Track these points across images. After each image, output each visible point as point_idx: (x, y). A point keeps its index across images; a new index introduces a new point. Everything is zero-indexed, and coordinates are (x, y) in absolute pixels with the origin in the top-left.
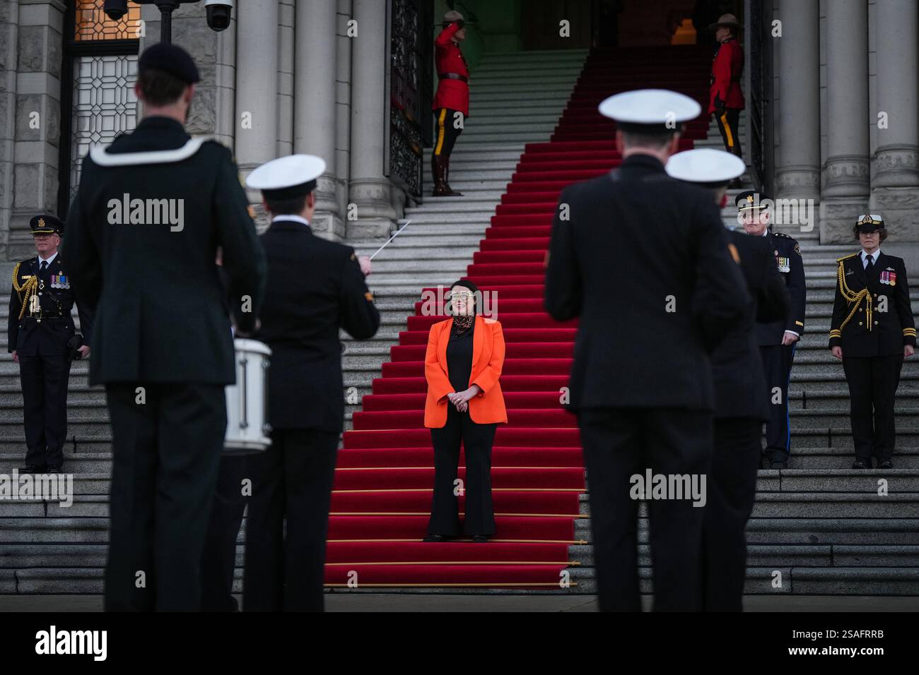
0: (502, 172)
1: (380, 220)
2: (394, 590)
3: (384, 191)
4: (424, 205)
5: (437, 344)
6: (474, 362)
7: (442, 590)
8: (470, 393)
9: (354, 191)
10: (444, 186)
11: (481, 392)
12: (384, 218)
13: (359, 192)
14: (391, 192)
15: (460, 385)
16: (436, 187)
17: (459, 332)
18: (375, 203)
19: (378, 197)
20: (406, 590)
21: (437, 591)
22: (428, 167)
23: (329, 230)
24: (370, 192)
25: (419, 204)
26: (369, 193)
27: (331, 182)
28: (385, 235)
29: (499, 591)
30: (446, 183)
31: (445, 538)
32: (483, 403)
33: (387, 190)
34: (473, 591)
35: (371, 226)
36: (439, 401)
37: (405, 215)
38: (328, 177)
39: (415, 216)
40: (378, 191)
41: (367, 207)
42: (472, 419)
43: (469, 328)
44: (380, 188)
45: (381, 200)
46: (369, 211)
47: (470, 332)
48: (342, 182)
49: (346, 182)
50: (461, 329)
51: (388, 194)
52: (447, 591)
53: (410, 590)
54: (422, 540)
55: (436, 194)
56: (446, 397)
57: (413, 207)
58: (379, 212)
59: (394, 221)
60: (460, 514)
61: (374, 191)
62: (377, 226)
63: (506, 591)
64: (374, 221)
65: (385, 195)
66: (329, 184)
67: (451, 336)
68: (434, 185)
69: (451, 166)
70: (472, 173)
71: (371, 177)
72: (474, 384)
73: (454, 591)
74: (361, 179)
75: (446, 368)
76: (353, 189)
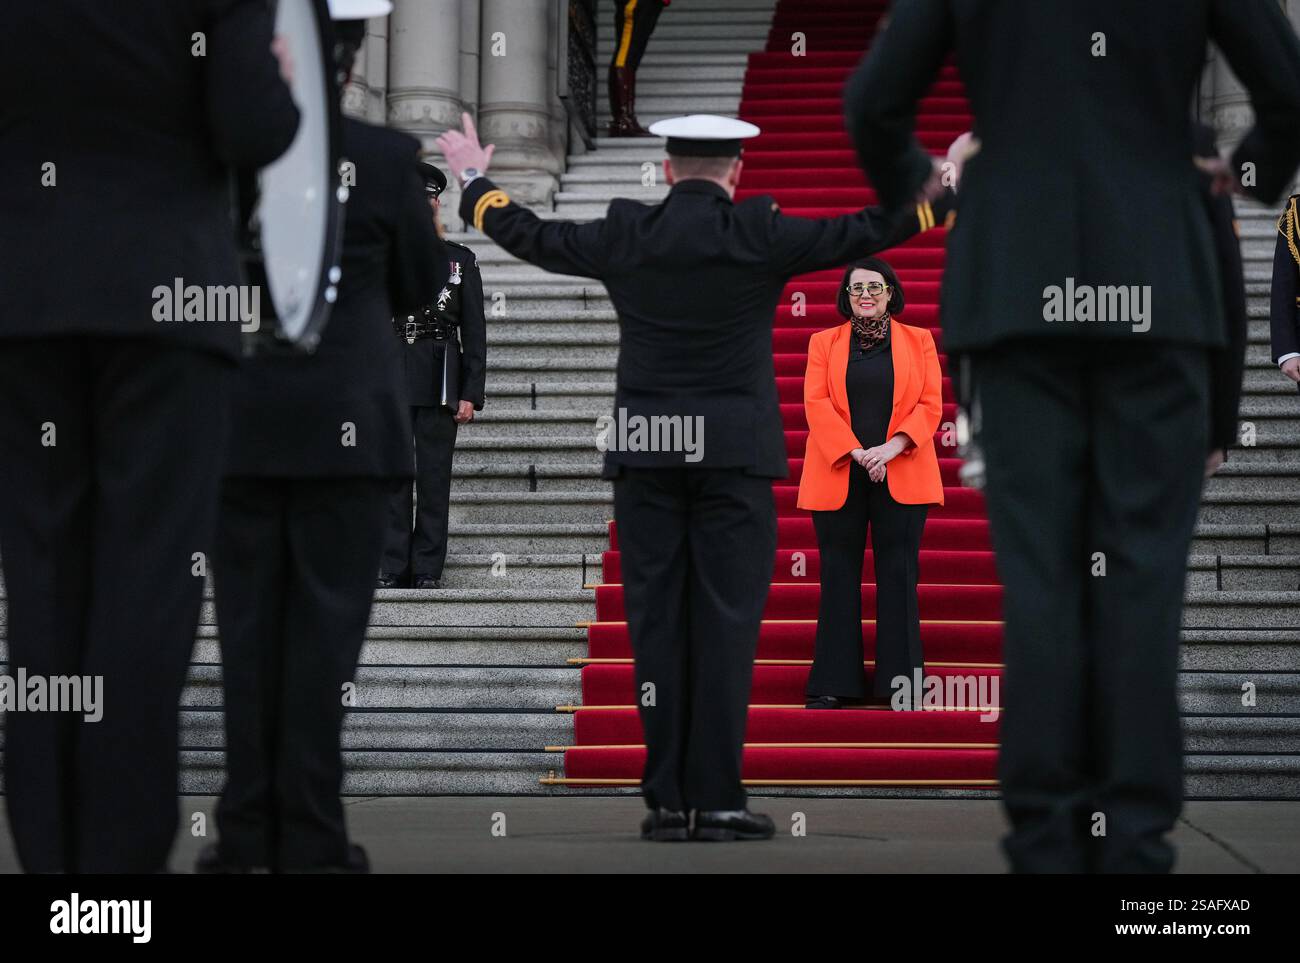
0: (716, 100)
1: (535, 175)
2: (773, 791)
3: (539, 125)
4: (599, 151)
5: (827, 366)
6: (897, 398)
7: (859, 791)
8: (892, 448)
9: (489, 124)
10: (630, 121)
11: (911, 446)
12: (541, 171)
13: (497, 125)
14: (549, 126)
15: (871, 436)
16: (616, 122)
17: (864, 346)
18: (525, 145)
19: (530, 134)
20: (795, 791)
21: (850, 792)
22: (603, 89)
23: (453, 190)
24: (517, 126)
25: (591, 148)
26: (515, 127)
27: (454, 106)
28: (544, 200)
29: (959, 793)
30: (632, 116)
31: (843, 702)
32: (910, 467)
33: (543, 122)
34: (914, 793)
35: (520, 184)
36: (835, 464)
37: (568, 167)
38: (451, 98)
39: (586, 169)
40: (530, 125)
41: (511, 150)
42: (894, 497)
43: (882, 340)
44: (534, 120)
45: (535, 139)
46: (516, 159)
47: (885, 345)
48: (466, 107)
49: (475, 107)
50: (867, 341)
51: (546, 130)
52: (868, 792)
53: (802, 791)
54: (804, 706)
55: (615, 132)
56: (849, 456)
57: (581, 154)
58: (533, 161)
59: (556, 176)
60: (866, 662)
61: (525, 125)
62: (530, 185)
63: (971, 793)
64: (524, 176)
65: (542, 132)
66: (452, 110)
67: (850, 353)
68: (611, 119)
69: (640, 89)
70: (664, 101)
71: (520, 100)
72: (901, 434)
73: (881, 792)
74: (503, 103)
75: (846, 407)
76: (486, 119)
